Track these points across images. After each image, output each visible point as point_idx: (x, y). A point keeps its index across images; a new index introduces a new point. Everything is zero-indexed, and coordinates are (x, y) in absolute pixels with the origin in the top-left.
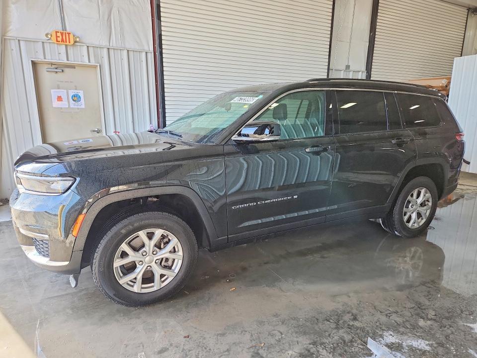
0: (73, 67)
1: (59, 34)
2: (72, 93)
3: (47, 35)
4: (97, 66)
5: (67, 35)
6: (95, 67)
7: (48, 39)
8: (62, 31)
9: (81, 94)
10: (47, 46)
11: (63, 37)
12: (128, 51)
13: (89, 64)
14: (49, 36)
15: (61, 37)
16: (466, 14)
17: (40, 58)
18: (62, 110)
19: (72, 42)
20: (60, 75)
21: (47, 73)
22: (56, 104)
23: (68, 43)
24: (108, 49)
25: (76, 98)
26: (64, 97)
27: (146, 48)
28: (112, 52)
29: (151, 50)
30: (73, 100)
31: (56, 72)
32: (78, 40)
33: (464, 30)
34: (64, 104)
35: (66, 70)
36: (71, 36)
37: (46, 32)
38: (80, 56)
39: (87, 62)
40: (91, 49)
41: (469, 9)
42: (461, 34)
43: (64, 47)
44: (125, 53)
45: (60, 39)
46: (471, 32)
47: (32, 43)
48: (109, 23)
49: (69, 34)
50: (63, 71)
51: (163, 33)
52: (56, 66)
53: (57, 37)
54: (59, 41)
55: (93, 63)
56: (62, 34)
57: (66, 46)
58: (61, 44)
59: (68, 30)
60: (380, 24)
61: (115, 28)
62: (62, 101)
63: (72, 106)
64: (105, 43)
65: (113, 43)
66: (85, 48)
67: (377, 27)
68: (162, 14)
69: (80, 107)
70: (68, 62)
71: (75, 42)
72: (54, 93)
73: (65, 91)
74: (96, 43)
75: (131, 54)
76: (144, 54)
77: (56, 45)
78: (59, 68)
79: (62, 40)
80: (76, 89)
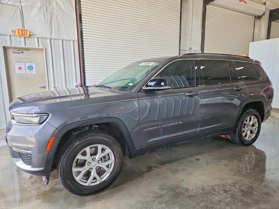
0: (28, 49)
1: (20, 31)
2: (28, 65)
3: (13, 31)
4: (43, 49)
5: (25, 31)
6: (42, 50)
7: (13, 33)
8: (22, 29)
9: (34, 65)
10: (13, 38)
11: (23, 33)
12: (62, 40)
13: (39, 48)
14: (14, 32)
15: (21, 33)
16: (254, 19)
17: (8, 44)
18: (21, 75)
19: (28, 35)
20: (21, 55)
21: (13, 53)
22: (18, 71)
23: (25, 36)
24: (50, 39)
25: (30, 68)
26: (23, 67)
27: (74, 39)
28: (52, 41)
29: (76, 39)
30: (29, 69)
31: (19, 53)
32: (32, 34)
33: (253, 28)
34: (23, 72)
35: (25, 52)
36: (28, 32)
37: (12, 30)
38: (33, 43)
39: (37, 46)
40: (40, 39)
41: (255, 17)
42: (252, 30)
43: (23, 38)
44: (61, 41)
45: (20, 34)
46: (257, 29)
47: (3, 36)
48: (51, 24)
49: (26, 30)
50: (22, 52)
51: (83, 30)
52: (18, 50)
53: (19, 32)
54: (20, 35)
55: (41, 47)
56: (22, 31)
57: (25, 37)
58: (21, 37)
59: (26, 29)
60: (207, 25)
61: (54, 27)
62: (22, 69)
63: (28, 72)
64: (48, 36)
65: (54, 36)
66: (36, 39)
67: (206, 27)
68: (82, 19)
69: (33, 73)
70: (25, 47)
71: (30, 35)
72: (17, 65)
73: (24, 64)
74: (43, 36)
75: (64, 42)
76: (72, 42)
77: (18, 37)
78: (20, 50)
79: (22, 34)
80: (30, 63)
